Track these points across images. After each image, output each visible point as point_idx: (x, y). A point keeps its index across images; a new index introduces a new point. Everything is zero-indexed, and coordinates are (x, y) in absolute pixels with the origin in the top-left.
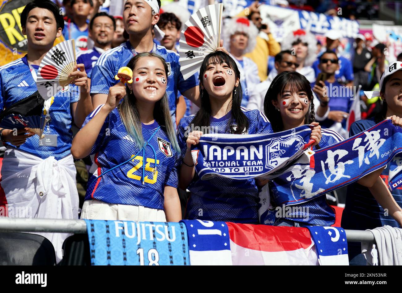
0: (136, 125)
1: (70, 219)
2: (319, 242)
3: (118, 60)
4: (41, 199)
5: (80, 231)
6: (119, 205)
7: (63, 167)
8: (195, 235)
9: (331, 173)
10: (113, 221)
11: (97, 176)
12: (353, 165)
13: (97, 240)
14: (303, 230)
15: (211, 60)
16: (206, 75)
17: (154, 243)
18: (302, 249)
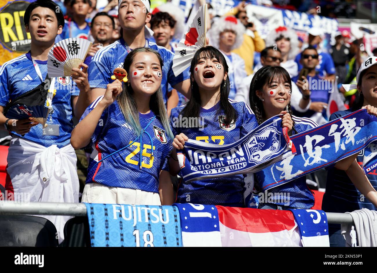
0: (133, 115)
1: (72, 203)
2: (302, 224)
3: (113, 56)
4: (45, 184)
5: (80, 214)
6: (118, 188)
7: (65, 154)
8: (187, 217)
9: (309, 156)
10: (111, 205)
11: (98, 161)
12: (329, 149)
13: (96, 222)
14: (287, 213)
15: (202, 55)
16: (197, 69)
17: (149, 225)
18: (286, 230)
